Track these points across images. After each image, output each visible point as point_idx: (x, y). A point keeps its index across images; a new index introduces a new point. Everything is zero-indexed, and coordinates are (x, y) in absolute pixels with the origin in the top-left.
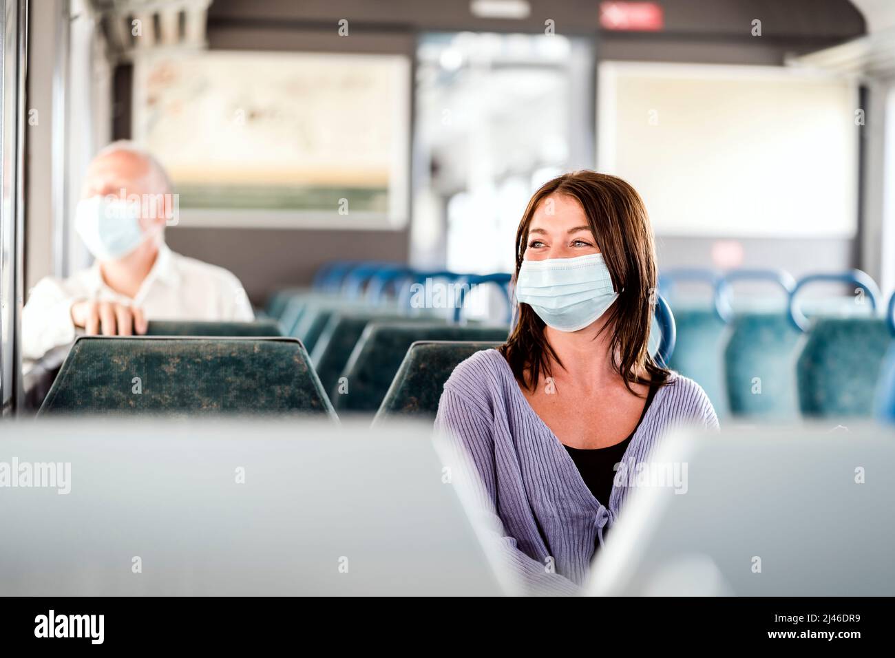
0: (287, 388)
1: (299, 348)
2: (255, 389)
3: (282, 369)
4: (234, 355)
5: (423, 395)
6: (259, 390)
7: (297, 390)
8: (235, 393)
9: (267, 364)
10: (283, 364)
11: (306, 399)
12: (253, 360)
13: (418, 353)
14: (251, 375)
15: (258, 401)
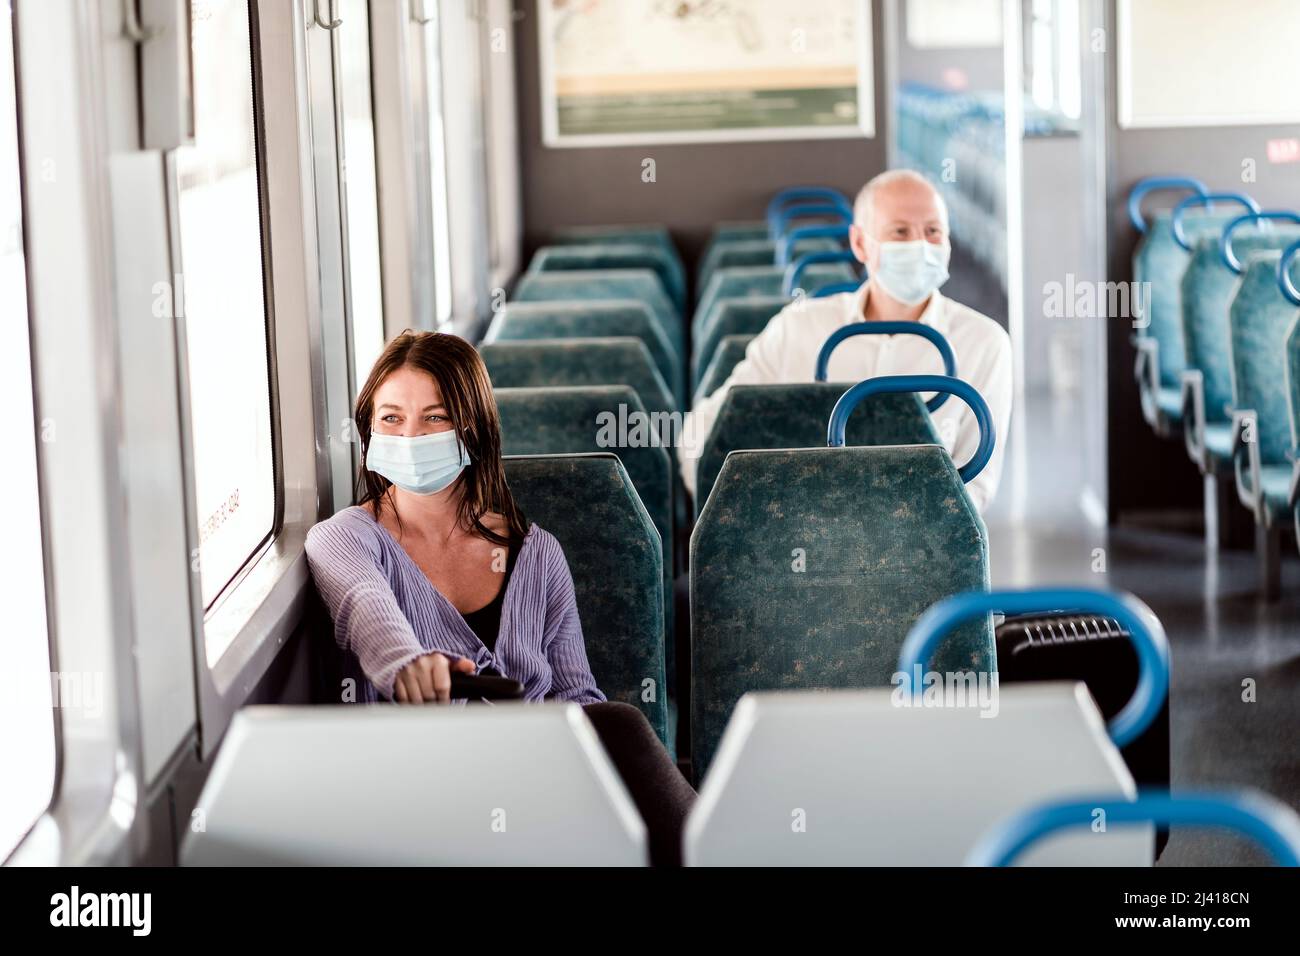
0: (604, 505)
1: (616, 464)
2: (573, 508)
3: (597, 487)
4: (551, 475)
5: (738, 506)
6: (576, 509)
7: (614, 507)
8: (553, 513)
9: (582, 482)
10: (598, 482)
11: (623, 516)
12: (570, 479)
13: (732, 463)
14: (569, 494)
15: (577, 520)
